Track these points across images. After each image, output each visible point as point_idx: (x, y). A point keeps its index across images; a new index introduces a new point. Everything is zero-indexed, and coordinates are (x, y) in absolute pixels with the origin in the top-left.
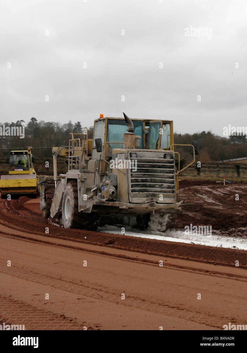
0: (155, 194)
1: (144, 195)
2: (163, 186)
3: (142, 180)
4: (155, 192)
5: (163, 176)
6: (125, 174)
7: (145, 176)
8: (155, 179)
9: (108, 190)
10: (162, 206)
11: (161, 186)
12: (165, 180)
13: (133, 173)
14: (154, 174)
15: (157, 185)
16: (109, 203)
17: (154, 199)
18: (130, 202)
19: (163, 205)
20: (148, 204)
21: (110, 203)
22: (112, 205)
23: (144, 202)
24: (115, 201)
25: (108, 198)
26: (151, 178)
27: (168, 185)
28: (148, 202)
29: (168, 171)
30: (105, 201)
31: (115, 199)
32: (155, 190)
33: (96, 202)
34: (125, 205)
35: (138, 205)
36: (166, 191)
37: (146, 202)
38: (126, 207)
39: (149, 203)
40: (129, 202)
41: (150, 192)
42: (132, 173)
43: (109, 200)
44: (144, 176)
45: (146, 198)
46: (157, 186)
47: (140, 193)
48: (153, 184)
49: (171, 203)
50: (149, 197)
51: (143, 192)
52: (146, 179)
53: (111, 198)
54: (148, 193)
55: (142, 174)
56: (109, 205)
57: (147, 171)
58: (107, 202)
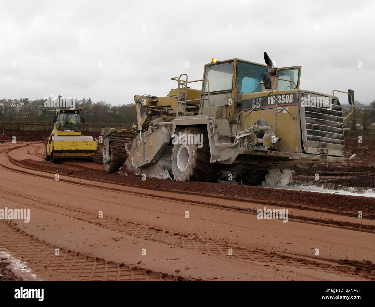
0: (325, 144)
1: (317, 145)
2: (333, 136)
3: (315, 126)
4: (326, 142)
5: (332, 124)
6: (294, 118)
7: (317, 122)
8: (326, 126)
9: (271, 137)
10: (331, 159)
11: (331, 136)
12: (335, 128)
13: (308, 117)
14: (325, 121)
15: (328, 133)
16: (271, 152)
17: (324, 150)
18: (304, 152)
19: (333, 158)
20: (319, 155)
21: (273, 152)
22: (274, 155)
23: (316, 152)
24: (277, 150)
25: (270, 147)
26: (323, 126)
27: (338, 135)
28: (319, 153)
29: (336, 119)
30: (267, 149)
31: (276, 148)
32: (326, 140)
33: (244, 151)
34: (298, 155)
35: (311, 156)
36: (336, 141)
37: (318, 153)
38: (300, 157)
39: (321, 154)
40: (302, 152)
41: (321, 141)
42: (306, 117)
43: (271, 149)
44: (315, 123)
45: (317, 148)
46: (327, 135)
47: (313, 142)
48: (324, 132)
49: (341, 156)
50: (320, 148)
51: (315, 141)
52: (319, 126)
53: (273, 147)
54: (320, 143)
55: (315, 120)
56: (271, 155)
57: (319, 116)
58: (269, 151)
